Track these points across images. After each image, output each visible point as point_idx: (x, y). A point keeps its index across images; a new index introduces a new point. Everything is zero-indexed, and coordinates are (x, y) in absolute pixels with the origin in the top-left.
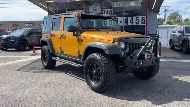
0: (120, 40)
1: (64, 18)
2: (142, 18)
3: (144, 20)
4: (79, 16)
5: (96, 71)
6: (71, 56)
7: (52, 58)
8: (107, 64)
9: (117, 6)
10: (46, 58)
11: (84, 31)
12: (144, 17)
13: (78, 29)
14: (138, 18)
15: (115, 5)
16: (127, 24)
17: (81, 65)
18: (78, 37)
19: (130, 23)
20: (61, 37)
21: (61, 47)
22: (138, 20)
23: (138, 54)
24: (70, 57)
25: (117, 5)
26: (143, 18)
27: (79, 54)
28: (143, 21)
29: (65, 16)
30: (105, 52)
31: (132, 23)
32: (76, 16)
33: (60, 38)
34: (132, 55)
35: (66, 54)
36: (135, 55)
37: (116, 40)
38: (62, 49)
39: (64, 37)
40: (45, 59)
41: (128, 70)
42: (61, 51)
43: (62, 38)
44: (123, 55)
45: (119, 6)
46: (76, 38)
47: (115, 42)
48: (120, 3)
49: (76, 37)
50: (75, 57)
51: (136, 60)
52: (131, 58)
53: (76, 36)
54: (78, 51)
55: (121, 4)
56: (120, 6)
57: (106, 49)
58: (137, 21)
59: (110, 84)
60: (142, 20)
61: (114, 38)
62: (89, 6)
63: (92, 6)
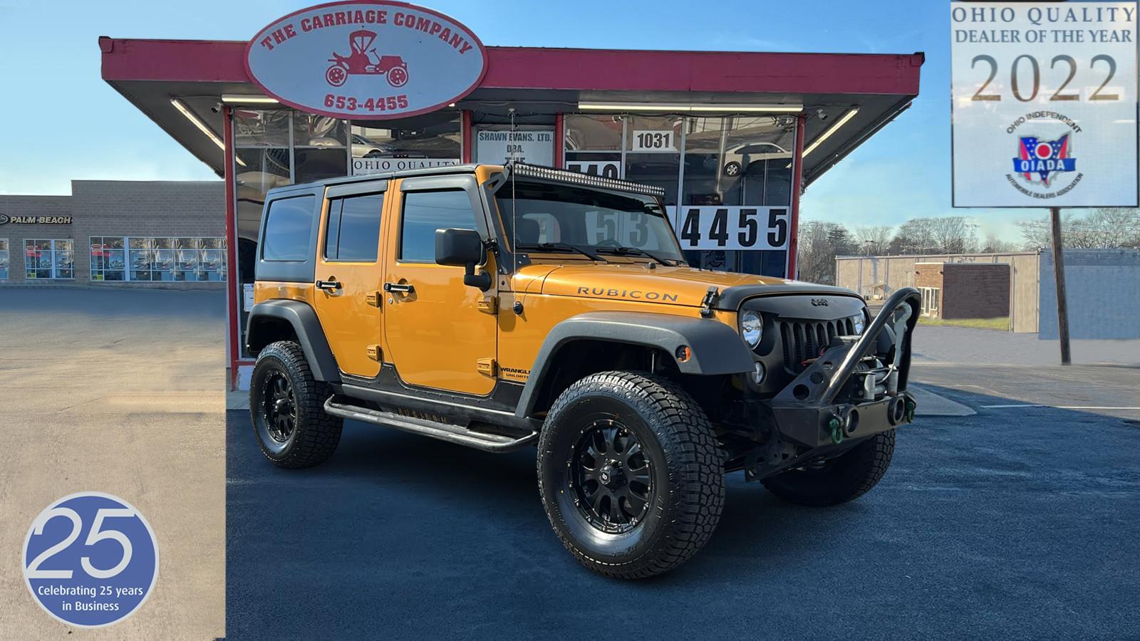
0: (741, 304)
1: (405, 193)
2: (773, 213)
3: (782, 223)
4: (494, 184)
5: (615, 465)
6: (447, 395)
7: (326, 407)
8: (683, 428)
9: (645, 150)
10: (286, 409)
11: (527, 263)
12: (783, 212)
13: (493, 246)
14: (754, 212)
15: (636, 141)
16: (694, 243)
17: (512, 441)
18: (493, 292)
19: (712, 236)
20: (382, 291)
21: (380, 351)
22: (753, 224)
23: (837, 374)
24: (441, 398)
25: (644, 141)
26: (778, 217)
27: (498, 380)
28: (776, 230)
29: (411, 184)
30: (679, 361)
31: (722, 238)
32: (481, 182)
33: (379, 297)
34: (803, 379)
35: (410, 386)
36: (822, 378)
37: (722, 305)
38: (387, 360)
39: (404, 290)
40: (276, 415)
41: (785, 456)
42: (383, 369)
43: (388, 298)
44: (758, 379)
45: (653, 149)
46: (482, 299)
47: (717, 313)
48: (664, 133)
49: (477, 290)
50: (472, 399)
51: (826, 403)
52: (801, 392)
53: (484, 283)
54: (495, 365)
55: (667, 136)
56: (663, 149)
57: (680, 349)
58: (747, 230)
59: (699, 529)
60: (772, 224)
61: (710, 293)
62: (479, 137)
63: (500, 139)
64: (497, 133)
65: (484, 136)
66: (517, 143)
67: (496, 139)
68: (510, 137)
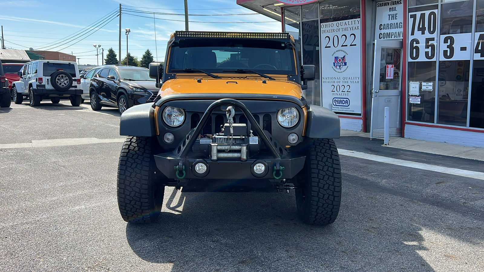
52: (179, 150)
62: (377, 5)
63: (386, 6)
64: (385, 2)
65: (379, 5)
66: (394, 6)
67: (385, 6)
68: (391, 3)
